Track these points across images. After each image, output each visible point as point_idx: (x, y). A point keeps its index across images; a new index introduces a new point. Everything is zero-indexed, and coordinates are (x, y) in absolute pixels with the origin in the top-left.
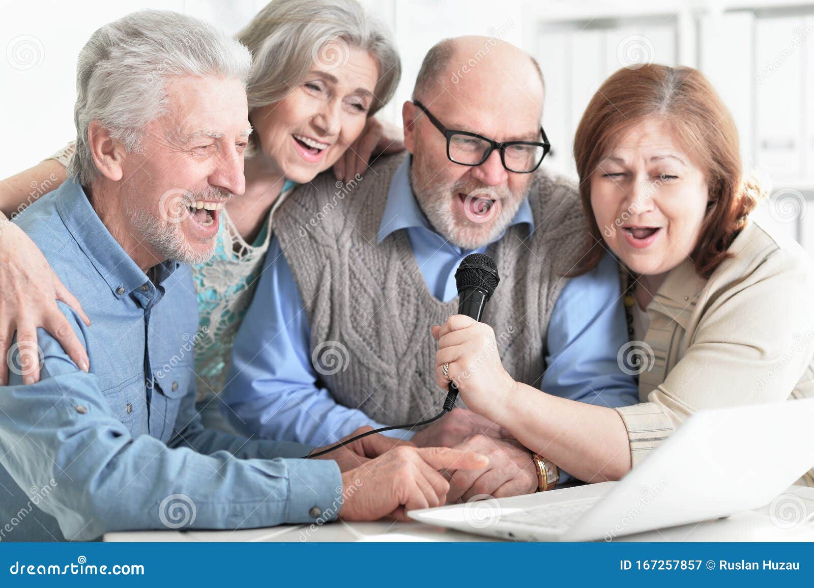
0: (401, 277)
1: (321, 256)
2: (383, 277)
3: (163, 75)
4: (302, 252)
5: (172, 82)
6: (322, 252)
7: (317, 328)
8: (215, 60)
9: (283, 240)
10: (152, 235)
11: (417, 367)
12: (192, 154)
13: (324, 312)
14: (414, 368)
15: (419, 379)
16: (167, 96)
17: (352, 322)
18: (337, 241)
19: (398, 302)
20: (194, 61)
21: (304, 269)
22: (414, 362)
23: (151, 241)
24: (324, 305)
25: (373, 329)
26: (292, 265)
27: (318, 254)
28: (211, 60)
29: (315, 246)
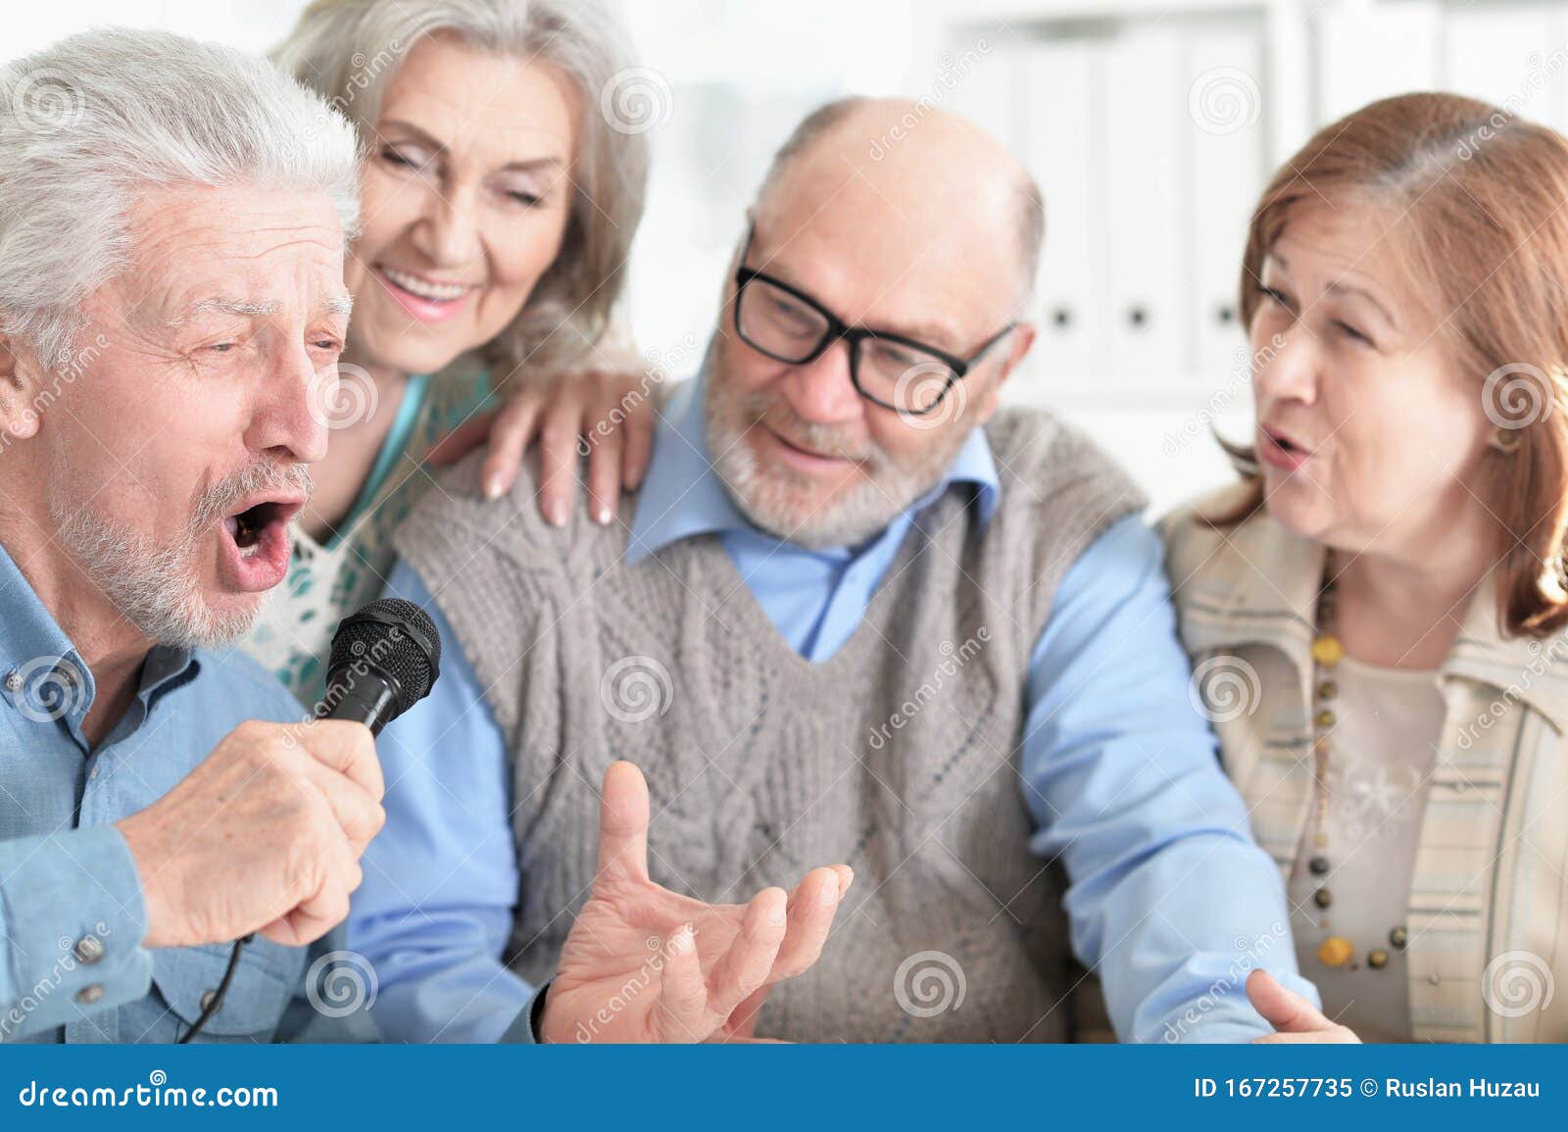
0: (717, 624)
1: (527, 594)
2: (674, 628)
3: (119, 184)
4: (483, 591)
5: (141, 199)
6: (530, 586)
7: (531, 763)
8: (247, 149)
9: (432, 573)
10: (113, 571)
11: (759, 813)
12: (193, 367)
13: (545, 721)
14: (751, 818)
15: (764, 841)
16: (127, 228)
17: (610, 739)
18: (565, 560)
19: (713, 680)
20: (193, 146)
21: (491, 627)
22: (750, 804)
23: (110, 585)
24: (544, 705)
25: (659, 750)
26: (461, 621)
27: (520, 592)
28: (238, 147)
29: (512, 574)
